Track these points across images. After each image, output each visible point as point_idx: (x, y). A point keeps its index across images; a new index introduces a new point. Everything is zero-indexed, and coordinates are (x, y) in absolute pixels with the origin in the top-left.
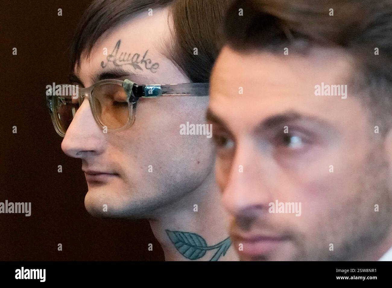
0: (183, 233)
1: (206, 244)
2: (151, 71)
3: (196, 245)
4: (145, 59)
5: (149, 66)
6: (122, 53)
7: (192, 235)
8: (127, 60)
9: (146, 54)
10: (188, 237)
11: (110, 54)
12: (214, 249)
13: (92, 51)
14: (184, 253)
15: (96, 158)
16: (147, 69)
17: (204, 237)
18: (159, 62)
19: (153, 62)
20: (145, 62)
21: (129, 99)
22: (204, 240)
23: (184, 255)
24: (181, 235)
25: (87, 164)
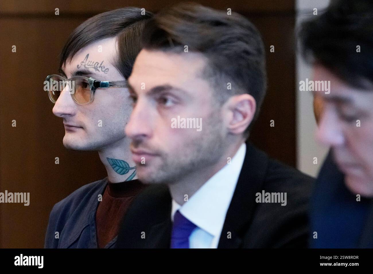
0: (116, 160)
1: (129, 166)
2: (105, 73)
3: (123, 167)
4: (102, 66)
5: (103, 70)
6: (89, 61)
7: (121, 161)
8: (92, 65)
9: (102, 63)
10: (120, 163)
11: (83, 61)
12: (133, 169)
13: (73, 59)
14: (117, 171)
15: (71, 118)
16: (102, 71)
17: (128, 163)
18: (109, 68)
19: (106, 68)
20: (102, 67)
21: (91, 89)
22: (128, 164)
23: (117, 172)
24: (116, 161)
25: (66, 121)
